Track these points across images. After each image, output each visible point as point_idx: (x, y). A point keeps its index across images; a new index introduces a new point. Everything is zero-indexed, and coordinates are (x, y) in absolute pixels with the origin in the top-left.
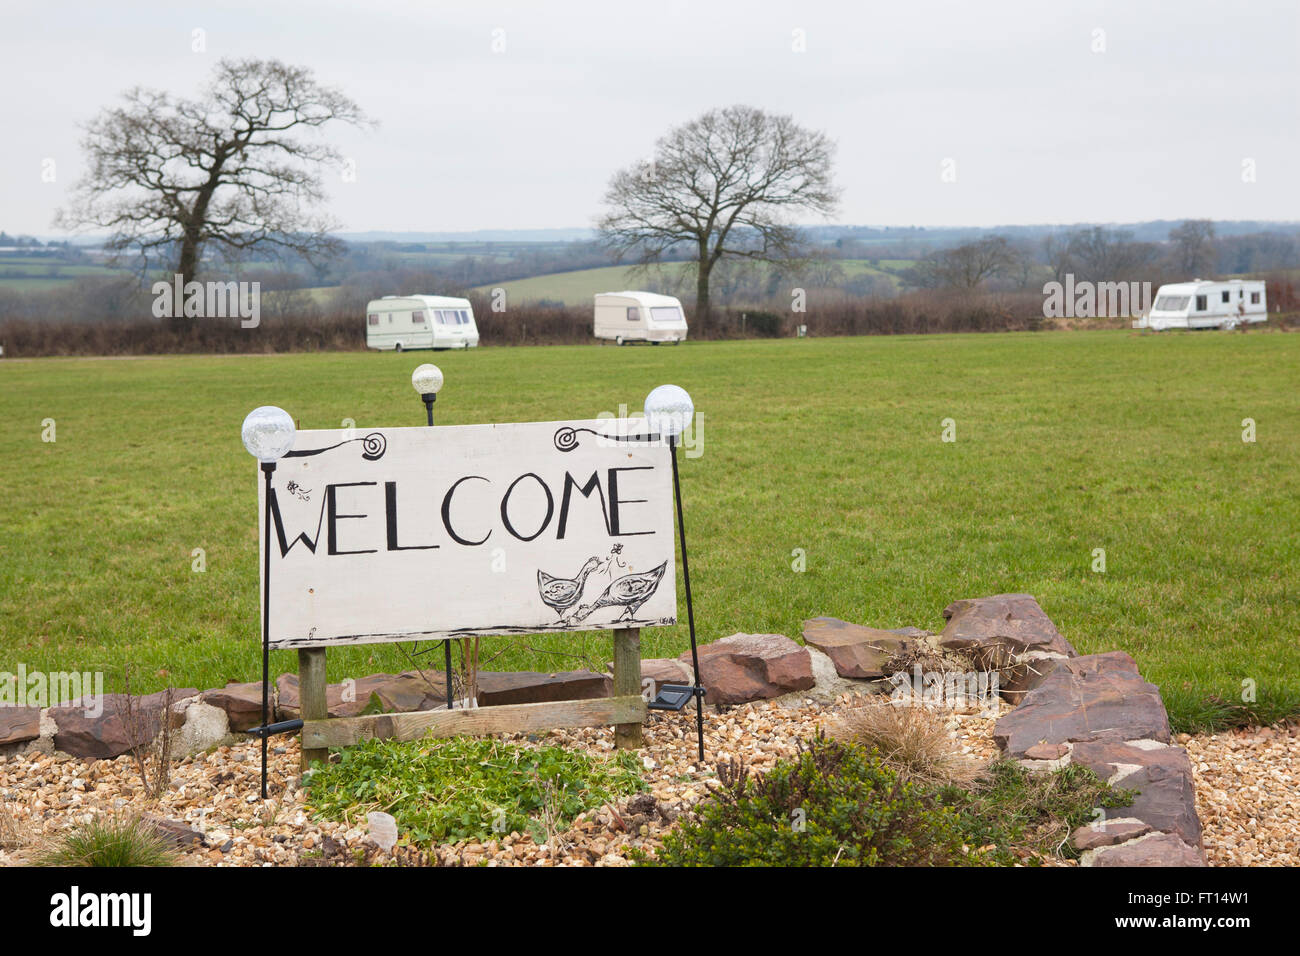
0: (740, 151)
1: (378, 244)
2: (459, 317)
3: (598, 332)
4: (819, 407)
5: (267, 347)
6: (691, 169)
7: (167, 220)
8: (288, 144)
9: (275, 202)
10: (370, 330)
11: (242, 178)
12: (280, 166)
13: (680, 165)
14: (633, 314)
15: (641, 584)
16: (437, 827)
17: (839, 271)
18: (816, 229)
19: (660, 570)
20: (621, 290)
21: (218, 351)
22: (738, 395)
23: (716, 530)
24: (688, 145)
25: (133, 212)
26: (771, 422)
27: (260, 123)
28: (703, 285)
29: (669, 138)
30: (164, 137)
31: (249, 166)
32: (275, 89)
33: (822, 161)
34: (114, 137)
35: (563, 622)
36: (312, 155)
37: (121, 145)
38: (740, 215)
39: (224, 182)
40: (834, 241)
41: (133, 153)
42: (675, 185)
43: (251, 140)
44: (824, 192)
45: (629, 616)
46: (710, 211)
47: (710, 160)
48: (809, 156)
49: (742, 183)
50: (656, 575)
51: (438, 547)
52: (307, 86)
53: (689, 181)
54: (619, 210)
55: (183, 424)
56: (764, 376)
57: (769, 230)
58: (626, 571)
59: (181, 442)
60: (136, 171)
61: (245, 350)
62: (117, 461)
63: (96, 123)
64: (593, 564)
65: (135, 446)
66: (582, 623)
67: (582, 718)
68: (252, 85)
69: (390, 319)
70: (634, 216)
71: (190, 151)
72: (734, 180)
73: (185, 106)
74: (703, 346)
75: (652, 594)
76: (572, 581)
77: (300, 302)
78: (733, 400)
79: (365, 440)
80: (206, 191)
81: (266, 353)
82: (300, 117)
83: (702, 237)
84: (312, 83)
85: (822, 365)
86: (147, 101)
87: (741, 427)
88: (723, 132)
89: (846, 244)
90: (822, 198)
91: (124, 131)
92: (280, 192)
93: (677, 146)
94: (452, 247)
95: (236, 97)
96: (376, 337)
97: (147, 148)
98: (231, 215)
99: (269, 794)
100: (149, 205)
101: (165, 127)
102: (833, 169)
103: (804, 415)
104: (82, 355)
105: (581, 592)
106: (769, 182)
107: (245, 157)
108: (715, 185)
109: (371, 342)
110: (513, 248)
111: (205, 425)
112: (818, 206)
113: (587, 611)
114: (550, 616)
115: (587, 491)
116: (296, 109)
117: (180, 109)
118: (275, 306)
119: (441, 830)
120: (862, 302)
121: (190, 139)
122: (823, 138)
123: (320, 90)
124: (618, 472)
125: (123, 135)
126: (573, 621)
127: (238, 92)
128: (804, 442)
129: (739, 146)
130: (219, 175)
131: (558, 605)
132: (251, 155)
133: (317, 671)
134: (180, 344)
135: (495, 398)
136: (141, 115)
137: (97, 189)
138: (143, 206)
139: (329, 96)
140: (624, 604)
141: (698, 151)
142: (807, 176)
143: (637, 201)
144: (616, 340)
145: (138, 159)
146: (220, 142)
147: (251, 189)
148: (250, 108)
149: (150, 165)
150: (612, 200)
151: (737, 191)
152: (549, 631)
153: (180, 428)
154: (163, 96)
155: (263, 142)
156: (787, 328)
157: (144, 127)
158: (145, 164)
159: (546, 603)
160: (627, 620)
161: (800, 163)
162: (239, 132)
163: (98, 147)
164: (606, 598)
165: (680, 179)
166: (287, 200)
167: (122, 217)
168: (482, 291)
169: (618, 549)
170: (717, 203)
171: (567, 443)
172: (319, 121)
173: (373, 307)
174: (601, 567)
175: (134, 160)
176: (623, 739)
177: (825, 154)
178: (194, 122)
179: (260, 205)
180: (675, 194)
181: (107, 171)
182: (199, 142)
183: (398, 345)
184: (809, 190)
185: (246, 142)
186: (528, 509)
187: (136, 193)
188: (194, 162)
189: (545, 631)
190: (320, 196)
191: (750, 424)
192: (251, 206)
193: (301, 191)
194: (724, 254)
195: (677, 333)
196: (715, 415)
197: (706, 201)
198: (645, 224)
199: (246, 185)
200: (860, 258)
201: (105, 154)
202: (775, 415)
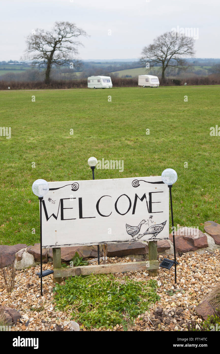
0: (173, 42)
1: (90, 62)
2: (108, 81)
3: (139, 84)
4: (192, 108)
5: (66, 87)
6: (161, 46)
7: (44, 59)
8: (70, 41)
9: (68, 54)
10: (88, 84)
11: (60, 49)
12: (69, 46)
13: (159, 45)
14: (147, 80)
15: (158, 228)
16: (93, 322)
17: (194, 68)
18: (188, 59)
19: (164, 223)
20: (145, 75)
21: (55, 88)
22: (172, 104)
23: (169, 151)
24: (161, 41)
25: (37, 57)
26: (180, 113)
27: (64, 36)
28: (163, 73)
29: (156, 39)
30: (43, 40)
31: (62, 46)
32: (67, 28)
33: (192, 44)
34: (33, 40)
35: (134, 239)
36: (76, 44)
37: (34, 42)
38: (172, 57)
39: (56, 50)
40: (193, 62)
41: (36, 43)
42: (157, 50)
43: (62, 40)
44: (192, 52)
45: (154, 237)
46: (165, 56)
47: (166, 44)
48: (189, 43)
49: (173, 50)
50: (163, 225)
51: (95, 217)
52: (75, 28)
53: (161, 49)
54: (144, 56)
55: (46, 110)
56: (178, 98)
57: (179, 61)
58: (154, 224)
59: (45, 115)
60: (37, 48)
61: (61, 88)
62: (30, 121)
63: (29, 37)
64: (144, 222)
65: (34, 116)
66: (139, 240)
67: (139, 268)
68: (62, 27)
69: (93, 81)
70: (148, 57)
71: (49, 43)
72: (171, 49)
73: (48, 33)
74: (163, 88)
75: (161, 230)
76: (137, 227)
77: (74, 76)
78: (171, 106)
79: (72, 185)
80: (53, 52)
81: (66, 89)
82: (73, 35)
83: (163, 62)
84: (76, 27)
85: (191, 95)
86: (40, 31)
87: (173, 114)
88: (169, 37)
89: (196, 62)
90: (191, 53)
91: (35, 38)
92: (69, 52)
93: (158, 41)
94: (107, 63)
95: (59, 30)
96: (90, 85)
97: (40, 42)
98: (58, 57)
99: (43, 294)
100: (40, 55)
101: (43, 37)
102: (194, 46)
103: (188, 111)
104: (27, 89)
105: (139, 230)
106: (179, 49)
107: (61, 44)
108: (167, 50)
109: (89, 86)
110: (120, 63)
111: (50, 110)
112: (190, 55)
113: (141, 236)
114: (130, 238)
115: (142, 199)
116: (72, 33)
117: (47, 33)
118: (68, 76)
119: (94, 323)
120: (199, 76)
121: (49, 40)
122: (192, 39)
123: (77, 28)
124: (152, 193)
125: (35, 40)
126: (137, 239)
127: (59, 29)
128: (188, 120)
129: (172, 41)
130: (55, 48)
131: (132, 234)
132: (62, 44)
133: (58, 254)
134: (47, 87)
135: (116, 104)
136: (38, 35)
137: (29, 52)
138: (39, 55)
139: (79, 30)
140: (153, 234)
141: (163, 42)
142: (188, 48)
143: (149, 54)
144: (143, 86)
145: (38, 45)
146: (56, 41)
147: (62, 52)
148: (62, 33)
149: (40, 46)
150: (143, 54)
151: (172, 51)
152: (129, 242)
153: (45, 111)
154: (43, 30)
155: (65, 40)
156: (182, 83)
157: (39, 37)
158: (39, 46)
159: (128, 234)
160: (154, 238)
161: (186, 45)
162: (60, 38)
163: (29, 42)
164: (147, 232)
165: (159, 48)
166: (70, 54)
167: (35, 58)
168: (113, 73)
169: (151, 217)
170: (167, 54)
171: (136, 185)
172: (77, 36)
173: (89, 78)
174: (146, 223)
175: (37, 45)
176: (151, 273)
177: (192, 43)
178: (50, 36)
179: (64, 55)
180: (157, 52)
181: (31, 48)
182: (51, 41)
183: (94, 87)
184: (188, 51)
185: (61, 41)
186: (123, 205)
187: (37, 52)
188: (50, 45)
189: (128, 242)
190: (77, 53)
191: (175, 113)
192: (62, 55)
193: (73, 52)
194: (168, 66)
195: (157, 85)
196: (167, 110)
197: (164, 54)
198: (150, 59)
199: (61, 50)
200: (199, 66)
201: (31, 44)
202: (181, 110)
